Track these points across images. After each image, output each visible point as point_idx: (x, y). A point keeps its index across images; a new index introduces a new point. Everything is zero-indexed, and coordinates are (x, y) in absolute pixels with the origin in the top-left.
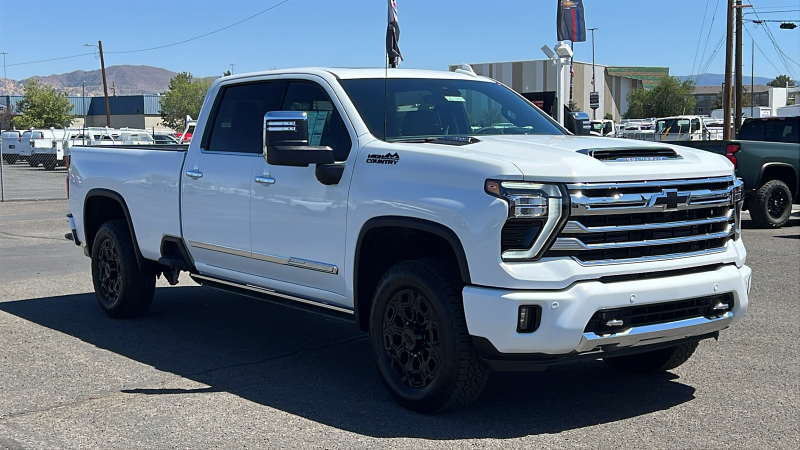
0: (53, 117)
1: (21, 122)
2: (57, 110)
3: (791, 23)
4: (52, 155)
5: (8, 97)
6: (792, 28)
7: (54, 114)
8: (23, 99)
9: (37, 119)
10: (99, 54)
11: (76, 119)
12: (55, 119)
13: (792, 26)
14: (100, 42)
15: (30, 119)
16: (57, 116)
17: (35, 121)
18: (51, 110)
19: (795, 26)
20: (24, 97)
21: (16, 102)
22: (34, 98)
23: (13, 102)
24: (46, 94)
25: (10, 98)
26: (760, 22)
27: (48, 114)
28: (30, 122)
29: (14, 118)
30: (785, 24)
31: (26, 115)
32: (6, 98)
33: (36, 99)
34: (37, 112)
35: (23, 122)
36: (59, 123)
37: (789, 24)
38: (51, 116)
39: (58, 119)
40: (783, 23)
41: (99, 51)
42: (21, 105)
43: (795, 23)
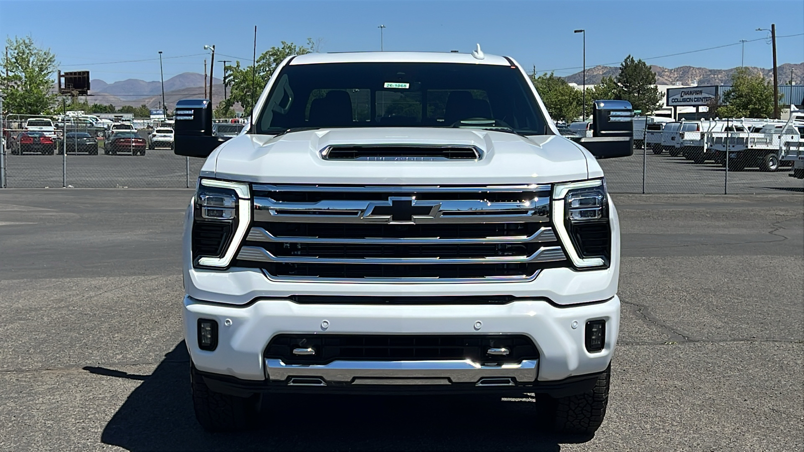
0: (760, 107)
1: (725, 112)
2: (764, 100)
4: (700, 147)
5: (717, 87)
7: (760, 104)
8: (731, 88)
9: (742, 110)
10: (771, 39)
11: (785, 109)
12: (762, 110)
14: (773, 26)
15: (735, 109)
16: (764, 107)
17: (740, 111)
18: (758, 100)
20: (731, 87)
21: (723, 92)
22: (740, 88)
23: (721, 92)
24: (754, 84)
25: (719, 87)
27: (755, 104)
28: (735, 113)
29: (719, 109)
31: (731, 105)
32: (715, 87)
33: (744, 89)
34: (744, 102)
35: (727, 113)
36: (765, 114)
38: (757, 106)
39: (765, 109)
41: (771, 36)
42: (727, 95)
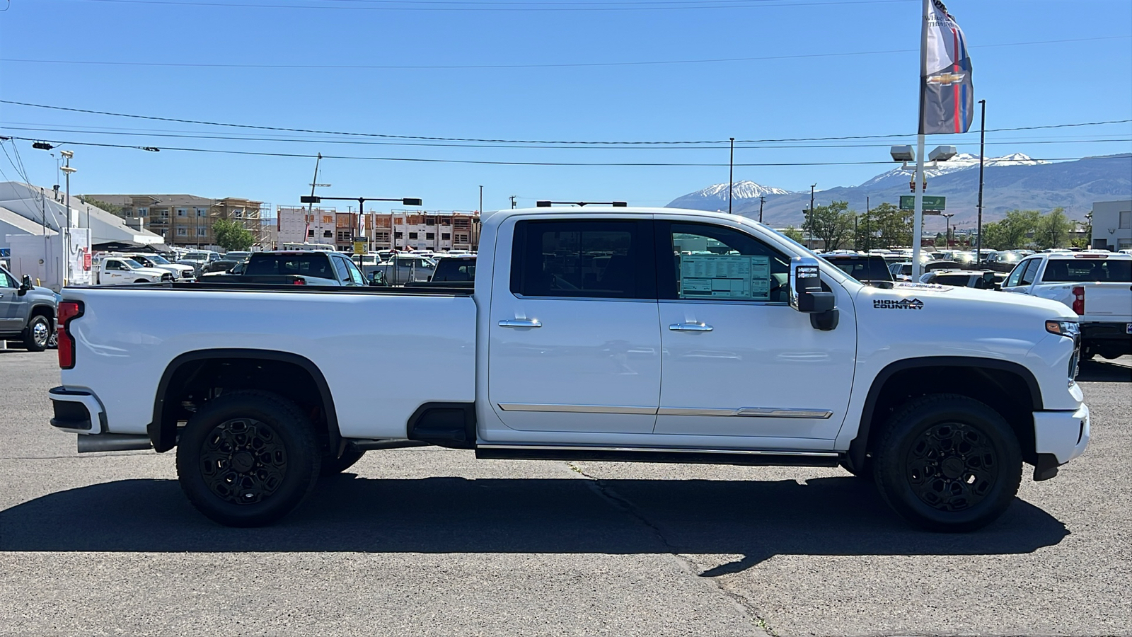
3: (46, 143)
6: (48, 149)
13: (48, 147)
19: (51, 147)
26: (7, 139)
30: (38, 143)
37: (45, 144)
40: (36, 142)
43: (51, 144)
